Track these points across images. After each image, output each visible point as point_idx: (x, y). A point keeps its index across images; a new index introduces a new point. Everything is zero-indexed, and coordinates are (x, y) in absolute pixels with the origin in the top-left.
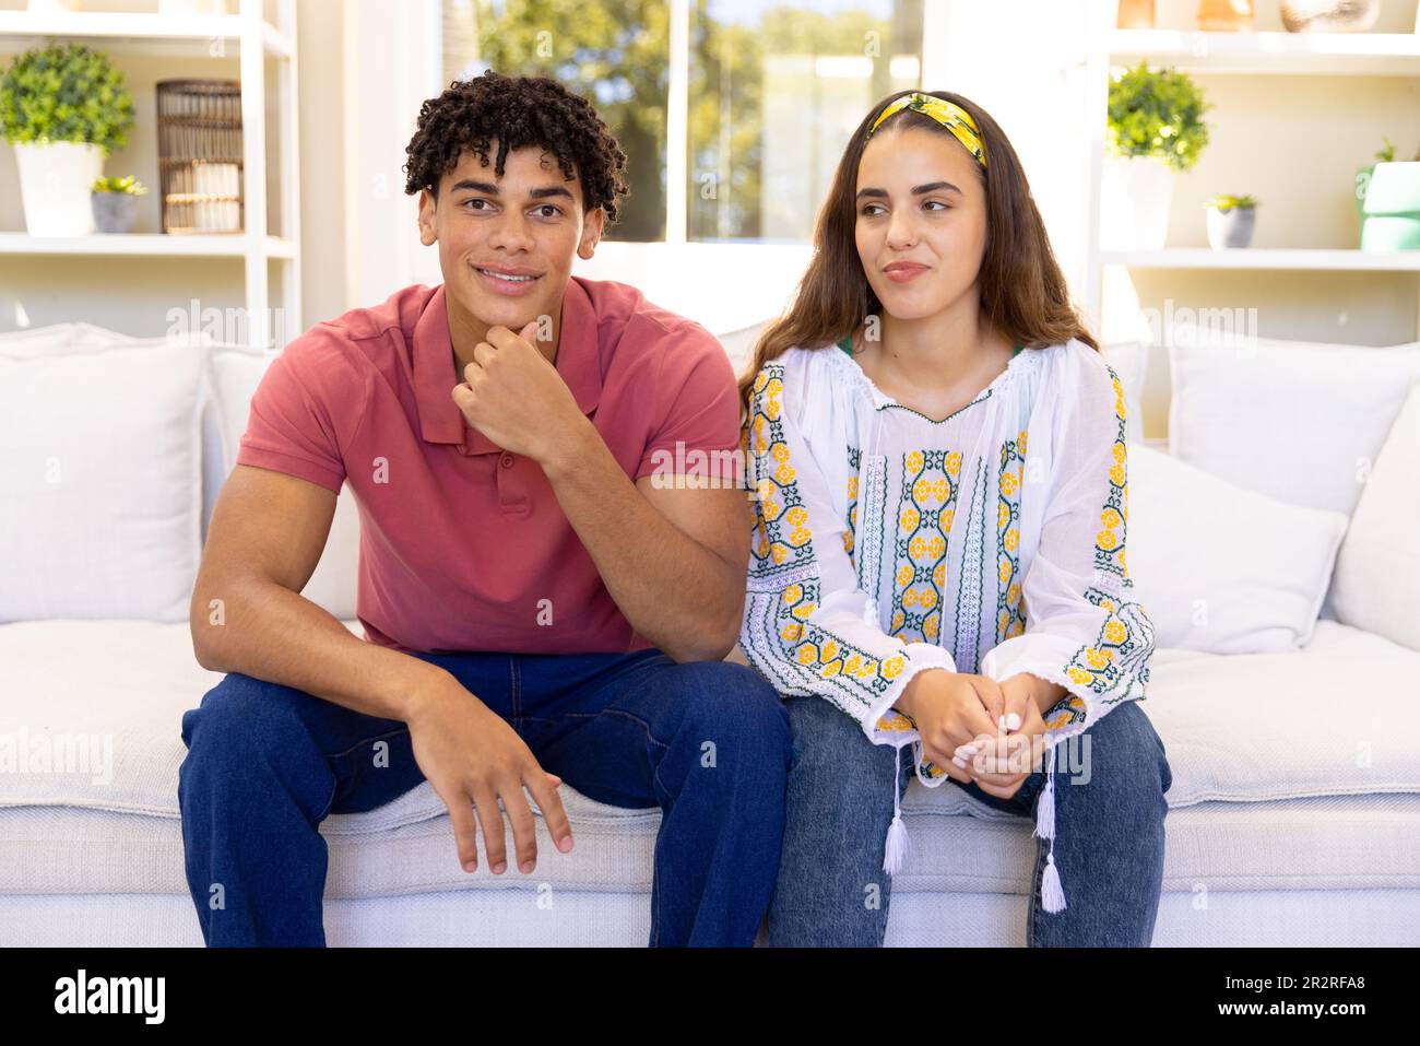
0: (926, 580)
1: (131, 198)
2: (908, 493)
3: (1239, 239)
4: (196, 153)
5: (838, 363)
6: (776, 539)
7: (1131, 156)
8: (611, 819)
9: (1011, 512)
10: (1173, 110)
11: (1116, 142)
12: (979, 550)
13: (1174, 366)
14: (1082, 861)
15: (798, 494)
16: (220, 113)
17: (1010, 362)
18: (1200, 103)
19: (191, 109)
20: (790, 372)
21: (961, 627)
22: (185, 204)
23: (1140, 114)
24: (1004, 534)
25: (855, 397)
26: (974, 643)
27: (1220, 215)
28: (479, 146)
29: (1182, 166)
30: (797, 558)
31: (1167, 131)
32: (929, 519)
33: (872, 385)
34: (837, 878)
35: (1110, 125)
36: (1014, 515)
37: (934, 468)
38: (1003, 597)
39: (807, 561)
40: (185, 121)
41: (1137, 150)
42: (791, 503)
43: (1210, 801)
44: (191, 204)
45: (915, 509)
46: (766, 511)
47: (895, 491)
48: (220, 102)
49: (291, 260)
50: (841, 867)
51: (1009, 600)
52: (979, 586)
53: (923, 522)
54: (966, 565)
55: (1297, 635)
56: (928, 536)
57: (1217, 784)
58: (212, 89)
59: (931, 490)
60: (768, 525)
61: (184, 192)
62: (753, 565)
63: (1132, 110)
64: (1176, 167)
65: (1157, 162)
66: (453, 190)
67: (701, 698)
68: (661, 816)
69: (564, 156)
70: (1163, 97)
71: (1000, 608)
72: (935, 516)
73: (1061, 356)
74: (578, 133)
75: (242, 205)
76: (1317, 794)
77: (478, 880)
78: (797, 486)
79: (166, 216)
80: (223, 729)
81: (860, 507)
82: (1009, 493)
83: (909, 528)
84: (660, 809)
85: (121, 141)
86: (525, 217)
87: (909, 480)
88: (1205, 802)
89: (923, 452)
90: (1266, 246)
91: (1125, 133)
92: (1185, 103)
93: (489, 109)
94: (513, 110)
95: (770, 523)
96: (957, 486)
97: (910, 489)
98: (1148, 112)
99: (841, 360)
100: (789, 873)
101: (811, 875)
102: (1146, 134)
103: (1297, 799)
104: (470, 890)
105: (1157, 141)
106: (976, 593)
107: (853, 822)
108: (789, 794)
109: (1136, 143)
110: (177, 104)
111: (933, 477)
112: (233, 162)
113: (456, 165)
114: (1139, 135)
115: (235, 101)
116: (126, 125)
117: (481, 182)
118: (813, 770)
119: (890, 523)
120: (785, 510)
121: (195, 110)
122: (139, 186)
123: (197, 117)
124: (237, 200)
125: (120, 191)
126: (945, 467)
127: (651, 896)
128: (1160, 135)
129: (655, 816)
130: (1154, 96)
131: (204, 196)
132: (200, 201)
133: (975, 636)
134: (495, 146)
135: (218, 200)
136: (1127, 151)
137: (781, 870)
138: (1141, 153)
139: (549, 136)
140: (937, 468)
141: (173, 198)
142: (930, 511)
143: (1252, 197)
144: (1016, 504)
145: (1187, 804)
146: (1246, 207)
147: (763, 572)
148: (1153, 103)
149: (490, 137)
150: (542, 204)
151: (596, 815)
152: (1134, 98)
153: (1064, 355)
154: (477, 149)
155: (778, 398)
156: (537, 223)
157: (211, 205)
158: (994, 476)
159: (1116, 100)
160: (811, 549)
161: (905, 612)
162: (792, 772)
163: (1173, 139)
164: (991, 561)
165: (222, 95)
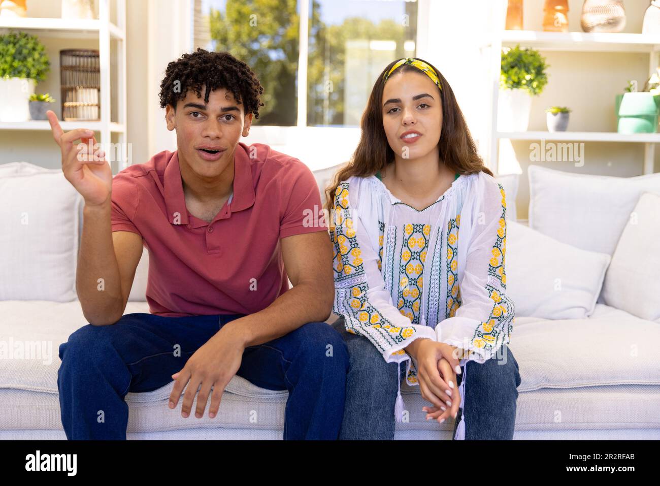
0: (414, 285)
1: (47, 104)
2: (406, 243)
3: (561, 127)
4: (78, 83)
5: (375, 183)
6: (347, 263)
7: (512, 89)
8: (266, 396)
9: (454, 252)
10: (531, 67)
11: (505, 82)
12: (439, 270)
13: (531, 185)
14: (477, 418)
15: (357, 242)
16: (89, 65)
17: (453, 183)
18: (544, 64)
19: (76, 63)
20: (352, 186)
21: (430, 306)
22: (73, 107)
23: (516, 69)
24: (450, 263)
25: (382, 199)
26: (436, 313)
27: (553, 116)
28: (197, 88)
29: (535, 93)
30: (356, 272)
31: (528, 77)
32: (415, 256)
33: (390, 193)
34: (370, 422)
35: (502, 74)
36: (455, 253)
37: (418, 232)
38: (449, 291)
39: (360, 273)
40: (73, 68)
41: (515, 86)
42: (353, 246)
43: (545, 388)
44: (76, 107)
45: (409, 251)
46: (341, 250)
47: (400, 243)
48: (89, 60)
49: (122, 133)
50: (372, 418)
51: (452, 293)
52: (438, 287)
53: (413, 257)
54: (433, 277)
55: (587, 310)
56: (415, 264)
57: (547, 380)
58: (86, 54)
59: (416, 242)
60: (343, 257)
61: (72, 101)
62: (336, 275)
63: (512, 67)
64: (533, 93)
65: (523, 92)
66: (184, 107)
67: (306, 340)
68: (288, 394)
69: (236, 93)
70: (526, 61)
71: (448, 297)
72: (418, 254)
73: (476, 180)
74: (243, 80)
75: (99, 108)
76: (594, 385)
77: (203, 423)
78: (356, 239)
79: (64, 112)
80: (77, 352)
81: (384, 250)
82: (452, 243)
83: (406, 260)
84: (287, 391)
85: (44, 77)
86: (218, 121)
87: (406, 237)
88: (542, 388)
89: (413, 225)
90: (574, 130)
91: (509, 78)
92: (537, 64)
93: (202, 71)
94: (213, 72)
95: (344, 255)
96: (428, 240)
97: (406, 242)
98: (520, 68)
99: (376, 182)
100: (347, 420)
101: (357, 422)
102: (519, 78)
103: (585, 387)
104: (200, 428)
105: (524, 82)
106: (437, 290)
107: (377, 397)
108: (348, 384)
109: (514, 82)
110: (70, 61)
111: (417, 236)
112: (96, 88)
113: (185, 96)
114: (515, 79)
115: (97, 59)
116: (46, 70)
117: (198, 104)
118: (359, 372)
119: (397, 257)
120: (351, 249)
121: (78, 64)
122: (51, 98)
123: (79, 67)
124: (97, 105)
125: (43, 100)
126: (423, 232)
127: (283, 432)
128: (525, 79)
129: (285, 394)
130: (522, 61)
131: (82, 104)
132: (80, 105)
133: (436, 310)
134: (204, 88)
135: (88, 105)
136: (510, 86)
137: (344, 419)
138: (516, 87)
139: (230, 84)
140: (419, 232)
141: (67, 104)
142: (416, 252)
143: (567, 108)
144: (456, 248)
145: (534, 389)
146: (565, 112)
147: (340, 278)
148: (522, 65)
149: (202, 84)
150: (227, 115)
151: (259, 393)
152: (513, 62)
153: (477, 180)
154: (195, 89)
155: (347, 198)
156: (223, 123)
157: (85, 108)
158: (445, 235)
159: (505, 62)
160: (363, 267)
161: (404, 299)
162: (349, 373)
163: (531, 81)
164: (444, 275)
165: (91, 56)
